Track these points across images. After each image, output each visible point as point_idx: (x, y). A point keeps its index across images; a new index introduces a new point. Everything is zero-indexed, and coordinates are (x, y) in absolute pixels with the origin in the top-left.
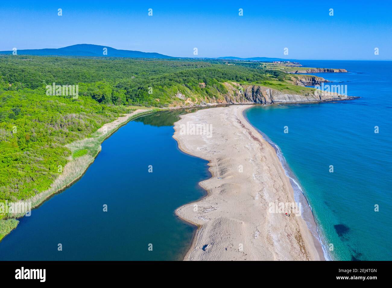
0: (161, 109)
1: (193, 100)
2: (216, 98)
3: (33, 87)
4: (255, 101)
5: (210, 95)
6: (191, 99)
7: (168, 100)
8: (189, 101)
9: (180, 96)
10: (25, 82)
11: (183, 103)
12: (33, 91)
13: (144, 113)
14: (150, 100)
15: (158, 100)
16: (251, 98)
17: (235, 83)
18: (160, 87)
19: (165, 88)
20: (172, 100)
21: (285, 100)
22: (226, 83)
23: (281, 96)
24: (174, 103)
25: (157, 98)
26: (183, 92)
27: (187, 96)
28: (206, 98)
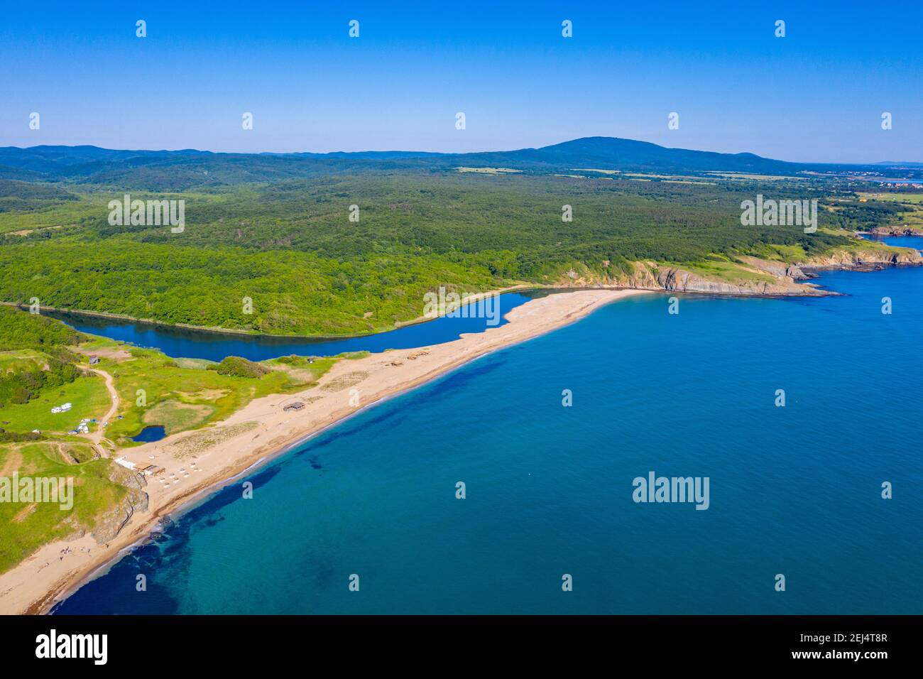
0: (544, 286)
1: (586, 280)
2: (618, 279)
3: (440, 253)
4: (666, 287)
5: (612, 276)
6: (584, 278)
7: (557, 277)
8: (582, 280)
9: (572, 274)
10: (434, 246)
11: (573, 282)
12: (439, 257)
13: (526, 289)
14: (538, 276)
15: (546, 277)
16: (664, 283)
17: (652, 264)
18: (552, 263)
19: (557, 265)
20: (561, 278)
21: (704, 288)
22: (638, 262)
23: (699, 284)
24: (563, 281)
25: (546, 274)
26: (576, 270)
27: (581, 275)
28: (605, 279)
